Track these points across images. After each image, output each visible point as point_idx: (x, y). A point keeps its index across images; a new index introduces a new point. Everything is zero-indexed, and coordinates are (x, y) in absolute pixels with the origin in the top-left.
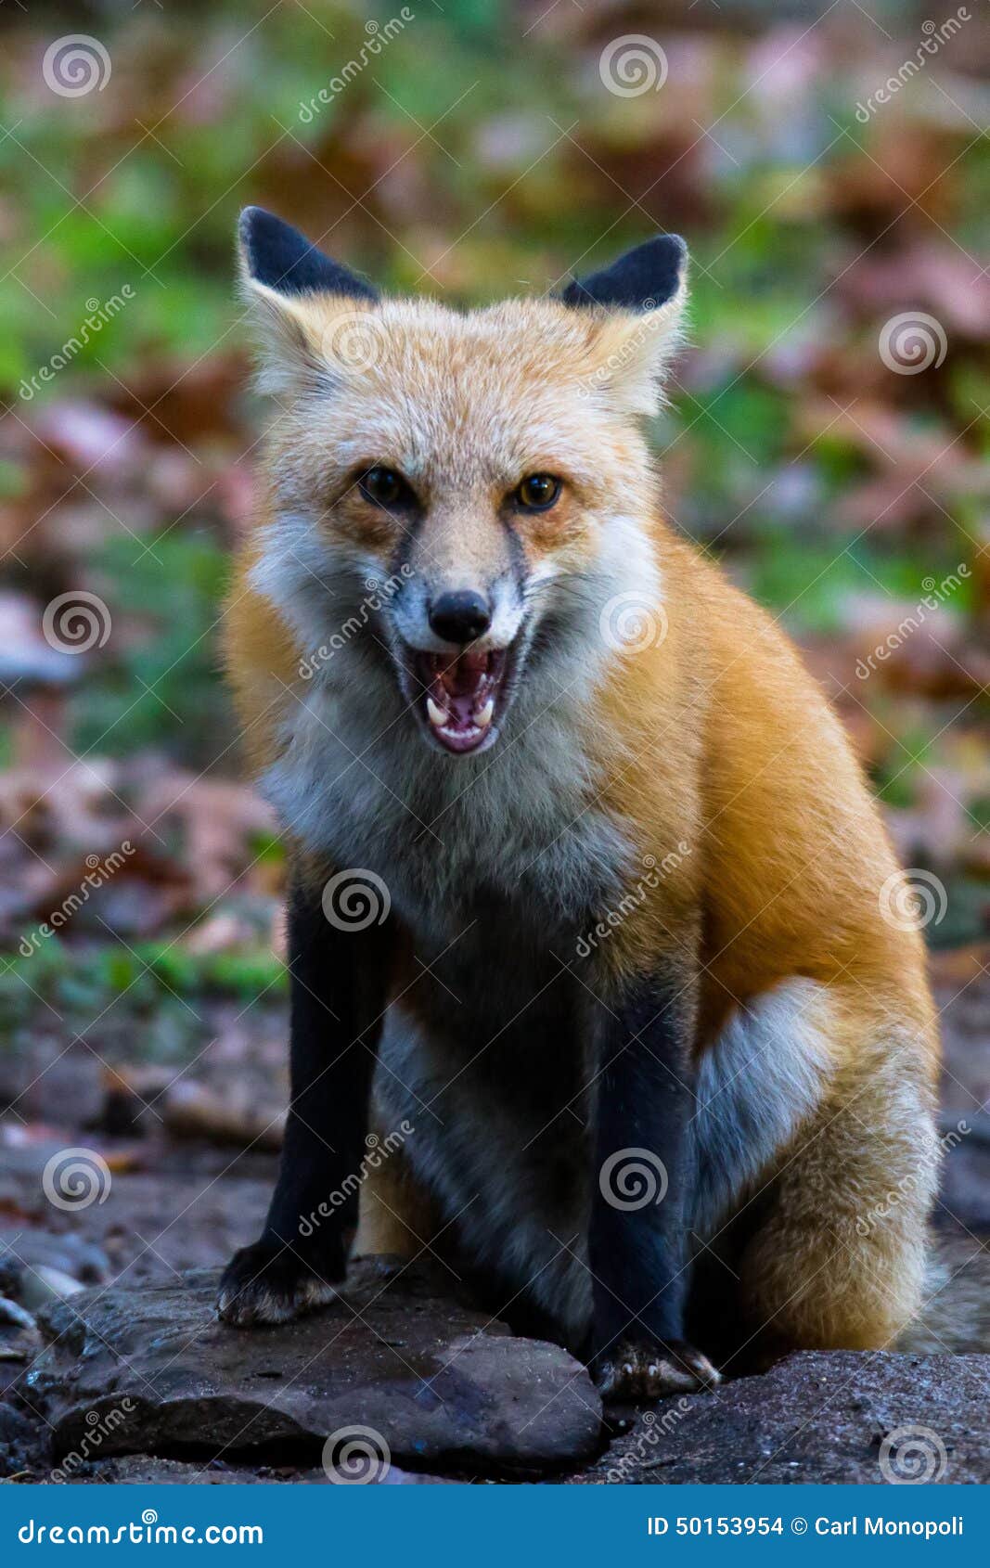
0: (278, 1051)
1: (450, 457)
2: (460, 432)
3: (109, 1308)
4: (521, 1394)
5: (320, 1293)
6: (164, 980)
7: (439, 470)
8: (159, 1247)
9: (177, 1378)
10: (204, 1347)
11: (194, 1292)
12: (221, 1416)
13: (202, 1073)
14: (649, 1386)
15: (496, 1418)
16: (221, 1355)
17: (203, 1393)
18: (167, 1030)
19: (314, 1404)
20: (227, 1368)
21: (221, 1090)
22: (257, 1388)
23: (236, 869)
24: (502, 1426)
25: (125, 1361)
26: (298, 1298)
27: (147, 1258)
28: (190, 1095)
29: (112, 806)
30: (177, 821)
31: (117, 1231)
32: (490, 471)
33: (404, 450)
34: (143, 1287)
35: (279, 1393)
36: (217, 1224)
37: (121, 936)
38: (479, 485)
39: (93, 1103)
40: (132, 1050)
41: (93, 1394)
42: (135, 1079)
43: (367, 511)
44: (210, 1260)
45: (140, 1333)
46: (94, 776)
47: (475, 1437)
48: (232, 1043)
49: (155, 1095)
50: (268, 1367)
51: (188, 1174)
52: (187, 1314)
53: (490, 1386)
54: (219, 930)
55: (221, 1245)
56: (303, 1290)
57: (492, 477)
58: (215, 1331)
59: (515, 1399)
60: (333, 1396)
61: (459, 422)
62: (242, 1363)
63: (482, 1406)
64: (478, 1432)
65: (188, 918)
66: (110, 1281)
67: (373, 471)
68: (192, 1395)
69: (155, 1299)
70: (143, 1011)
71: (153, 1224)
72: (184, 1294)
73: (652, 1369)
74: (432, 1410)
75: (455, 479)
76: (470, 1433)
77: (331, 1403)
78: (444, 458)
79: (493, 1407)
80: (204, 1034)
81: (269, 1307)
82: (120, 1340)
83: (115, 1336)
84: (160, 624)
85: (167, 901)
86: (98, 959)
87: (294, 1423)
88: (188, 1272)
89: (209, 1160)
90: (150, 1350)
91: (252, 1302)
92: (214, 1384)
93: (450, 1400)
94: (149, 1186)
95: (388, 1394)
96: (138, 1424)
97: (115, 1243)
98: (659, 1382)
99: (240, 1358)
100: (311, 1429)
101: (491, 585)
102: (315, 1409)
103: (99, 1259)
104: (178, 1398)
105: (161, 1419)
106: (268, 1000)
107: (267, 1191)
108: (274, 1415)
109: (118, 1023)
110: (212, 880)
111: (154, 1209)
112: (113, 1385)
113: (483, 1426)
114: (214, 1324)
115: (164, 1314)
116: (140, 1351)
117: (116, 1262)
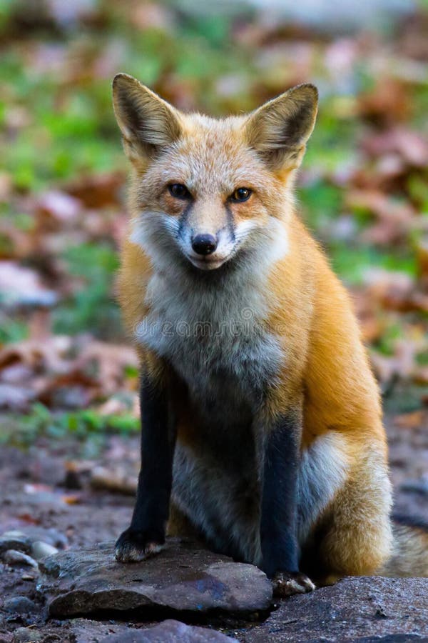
0: (136, 455)
1: (206, 181)
2: (210, 171)
3: (68, 558)
4: (240, 585)
5: (155, 548)
6: (90, 426)
7: (201, 186)
8: (89, 534)
9: (100, 583)
10: (109, 571)
11: (103, 551)
12: (119, 597)
13: (105, 464)
14: (286, 590)
15: (230, 595)
16: (117, 573)
17: (111, 588)
18: (92, 446)
19: (156, 591)
20: (120, 579)
21: (113, 470)
22: (133, 586)
23: (120, 381)
24: (232, 598)
25: (77, 578)
26: (146, 550)
27: (83, 538)
28: (100, 473)
29: (70, 355)
30: (95, 361)
31: (71, 527)
32: (222, 187)
33: (188, 177)
34: (82, 550)
35: (141, 588)
36: (111, 525)
37: (72, 408)
38: (217, 192)
39: (61, 475)
40: (77, 454)
41: (65, 591)
42: (78, 466)
43: (172, 199)
44: (110, 539)
45: (83, 567)
46: (62, 343)
47: (222, 602)
48: (117, 451)
49: (87, 473)
50: (136, 578)
51: (99, 505)
52: (101, 559)
53: (227, 582)
54: (112, 406)
55: (113, 533)
56: (149, 547)
57: (223, 189)
58: (113, 564)
59: (237, 587)
60: (163, 588)
61: (210, 167)
62: (126, 576)
63: (224, 590)
64: (223, 600)
65: (99, 401)
66: (68, 548)
67: (175, 185)
68: (106, 589)
69: (87, 554)
70: (81, 438)
71: (86, 525)
72: (99, 552)
73: (288, 583)
74: (204, 592)
75: (207, 190)
76: (219, 601)
77: (162, 591)
78: (203, 181)
79: (228, 590)
80: (106, 448)
81: (135, 554)
82: (75, 570)
83: (72, 569)
84: (88, 282)
85: (91, 394)
86: (63, 417)
87: (148, 599)
88: (99, 544)
89: (108, 498)
90: (88, 573)
91: (129, 552)
92: (115, 584)
93: (211, 588)
94: (83, 509)
95: (186, 586)
96: (85, 602)
97: (70, 532)
98: (291, 588)
99: (125, 574)
100: (155, 601)
101: (218, 233)
102: (157, 593)
103: (64, 539)
104: (101, 591)
105: (94, 600)
106: (131, 433)
107: (131, 511)
108: (140, 596)
109: (71, 443)
110: (109, 385)
111: (86, 518)
112: (73, 587)
113: (225, 598)
114: (113, 562)
115: (92, 559)
116: (83, 574)
117: (70, 540)
